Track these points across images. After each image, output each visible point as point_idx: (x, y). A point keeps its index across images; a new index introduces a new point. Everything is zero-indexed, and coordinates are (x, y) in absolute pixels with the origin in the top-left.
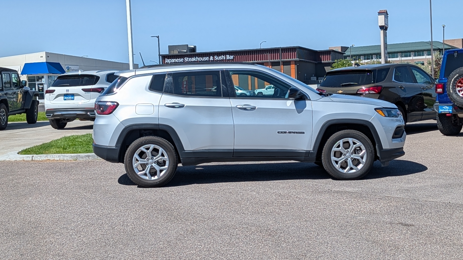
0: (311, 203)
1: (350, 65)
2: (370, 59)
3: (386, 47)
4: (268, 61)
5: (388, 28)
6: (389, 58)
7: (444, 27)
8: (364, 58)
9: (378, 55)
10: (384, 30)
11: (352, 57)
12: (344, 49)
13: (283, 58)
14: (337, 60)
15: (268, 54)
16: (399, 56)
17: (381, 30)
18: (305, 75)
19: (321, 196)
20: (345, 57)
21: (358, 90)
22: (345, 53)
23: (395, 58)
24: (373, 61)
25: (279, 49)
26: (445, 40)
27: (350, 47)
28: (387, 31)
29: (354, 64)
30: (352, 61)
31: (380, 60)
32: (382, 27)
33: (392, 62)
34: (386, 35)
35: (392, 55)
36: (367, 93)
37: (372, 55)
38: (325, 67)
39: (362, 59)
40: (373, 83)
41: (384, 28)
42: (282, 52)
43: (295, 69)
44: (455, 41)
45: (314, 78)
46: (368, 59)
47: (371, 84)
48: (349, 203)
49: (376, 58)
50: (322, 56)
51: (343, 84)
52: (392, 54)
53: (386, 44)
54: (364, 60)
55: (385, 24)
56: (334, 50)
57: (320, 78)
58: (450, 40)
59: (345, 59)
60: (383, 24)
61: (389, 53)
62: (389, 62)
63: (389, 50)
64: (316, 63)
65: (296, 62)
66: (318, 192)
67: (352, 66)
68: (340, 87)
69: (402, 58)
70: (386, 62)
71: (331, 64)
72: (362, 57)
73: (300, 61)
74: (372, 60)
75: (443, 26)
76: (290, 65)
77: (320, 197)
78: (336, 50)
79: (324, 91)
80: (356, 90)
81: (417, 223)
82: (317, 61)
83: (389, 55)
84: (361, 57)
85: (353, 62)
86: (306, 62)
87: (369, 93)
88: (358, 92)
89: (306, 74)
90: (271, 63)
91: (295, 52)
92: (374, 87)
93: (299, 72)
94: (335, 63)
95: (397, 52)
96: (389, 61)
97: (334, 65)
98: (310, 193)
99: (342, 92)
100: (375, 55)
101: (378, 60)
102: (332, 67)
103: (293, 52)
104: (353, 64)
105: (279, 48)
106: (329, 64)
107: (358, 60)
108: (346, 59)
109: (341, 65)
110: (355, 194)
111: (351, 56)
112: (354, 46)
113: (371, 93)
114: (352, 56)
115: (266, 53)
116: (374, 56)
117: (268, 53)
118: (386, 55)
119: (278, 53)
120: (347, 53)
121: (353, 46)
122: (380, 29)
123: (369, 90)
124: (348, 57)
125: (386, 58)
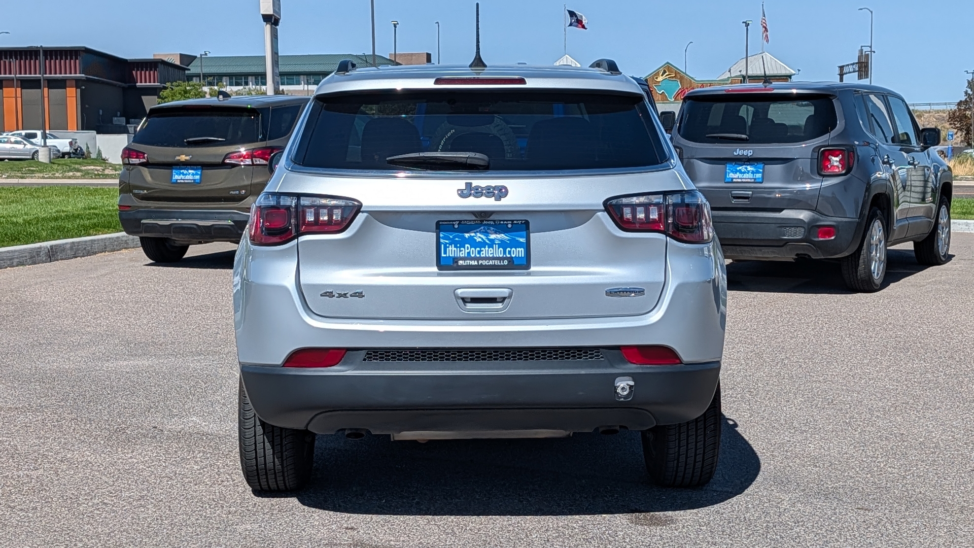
0: (103, 478)
1: (202, 95)
2: (242, 85)
3: (276, 60)
4: (12, 76)
5: (280, 21)
6: (283, 84)
7: (395, 27)
8: (230, 82)
9: (260, 78)
10: (272, 24)
11: (204, 79)
12: (187, 59)
13: (48, 72)
14: (172, 83)
15: (13, 61)
16: (302, 82)
17: (265, 23)
18: (99, 112)
19: (132, 452)
20: (190, 78)
21: (227, 156)
22: (189, 67)
23: (294, 84)
24: (250, 89)
25: (39, 51)
26: (397, 53)
27: (199, 56)
28: (277, 27)
29: (208, 93)
30: (204, 85)
31: (264, 87)
32: (267, 18)
33: (290, 94)
34: (277, 36)
35: (287, 79)
36: (247, 163)
37: (246, 75)
38: (143, 98)
39: (225, 83)
40: (262, 140)
41: (272, 20)
42: (46, 59)
43: (76, 97)
44: (414, 57)
45: (121, 121)
46: (237, 84)
47: (257, 142)
48: (211, 476)
49: (255, 82)
50: (139, 72)
51: (190, 139)
52: (289, 77)
53: (277, 54)
54: (230, 85)
55: (274, 11)
56: (166, 59)
57: (133, 120)
58: (404, 54)
59: (188, 80)
60: (271, 12)
61: (282, 74)
62: (283, 93)
63: (283, 69)
64: (124, 88)
65: (78, 83)
66: (124, 437)
67: (205, 97)
68: (182, 145)
69: (309, 86)
70: (277, 92)
71: (158, 91)
72: (225, 80)
73: (88, 80)
74: (247, 87)
75: (394, 24)
76: (65, 88)
77: (131, 458)
78: (168, 61)
79: (144, 154)
80: (222, 155)
81: (402, 539)
82: (125, 83)
83: (282, 77)
84: (224, 78)
85: (206, 89)
86: (103, 82)
87: (253, 164)
88: (227, 161)
89: (101, 111)
90: (19, 82)
91: (76, 58)
92: (264, 151)
93: (87, 106)
94: (165, 88)
95: (299, 74)
96: (283, 90)
97: (164, 93)
98: (102, 442)
99: (188, 158)
100: (254, 77)
101: (258, 87)
102: (159, 97)
103: (71, 59)
104: (206, 93)
105: (37, 47)
106: (153, 91)
107: (217, 85)
108: (191, 83)
109: (180, 93)
110: (225, 444)
111: (203, 76)
112: (209, 55)
113: (258, 163)
114: (206, 76)
115: (8, 57)
116: (250, 78)
117: (14, 57)
118: (276, 77)
119: (36, 59)
120: (193, 69)
121: (206, 54)
122: (264, 21)
123: (251, 156)
124: (194, 79)
125: (276, 85)
